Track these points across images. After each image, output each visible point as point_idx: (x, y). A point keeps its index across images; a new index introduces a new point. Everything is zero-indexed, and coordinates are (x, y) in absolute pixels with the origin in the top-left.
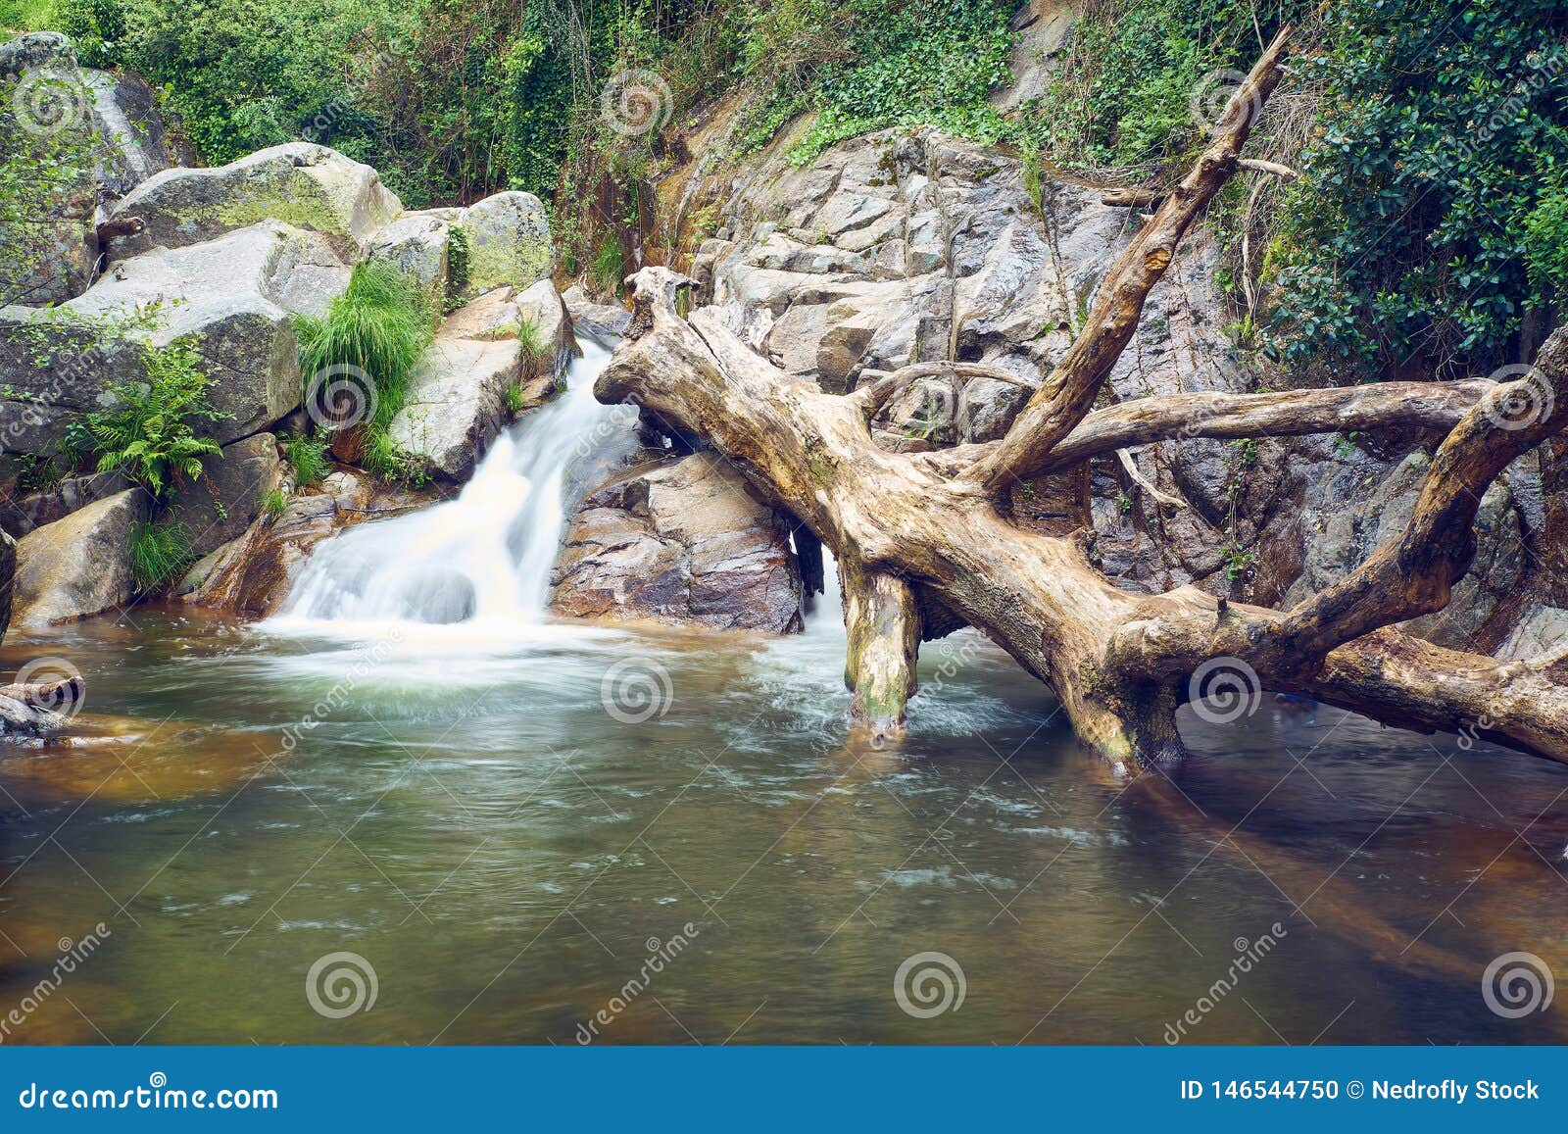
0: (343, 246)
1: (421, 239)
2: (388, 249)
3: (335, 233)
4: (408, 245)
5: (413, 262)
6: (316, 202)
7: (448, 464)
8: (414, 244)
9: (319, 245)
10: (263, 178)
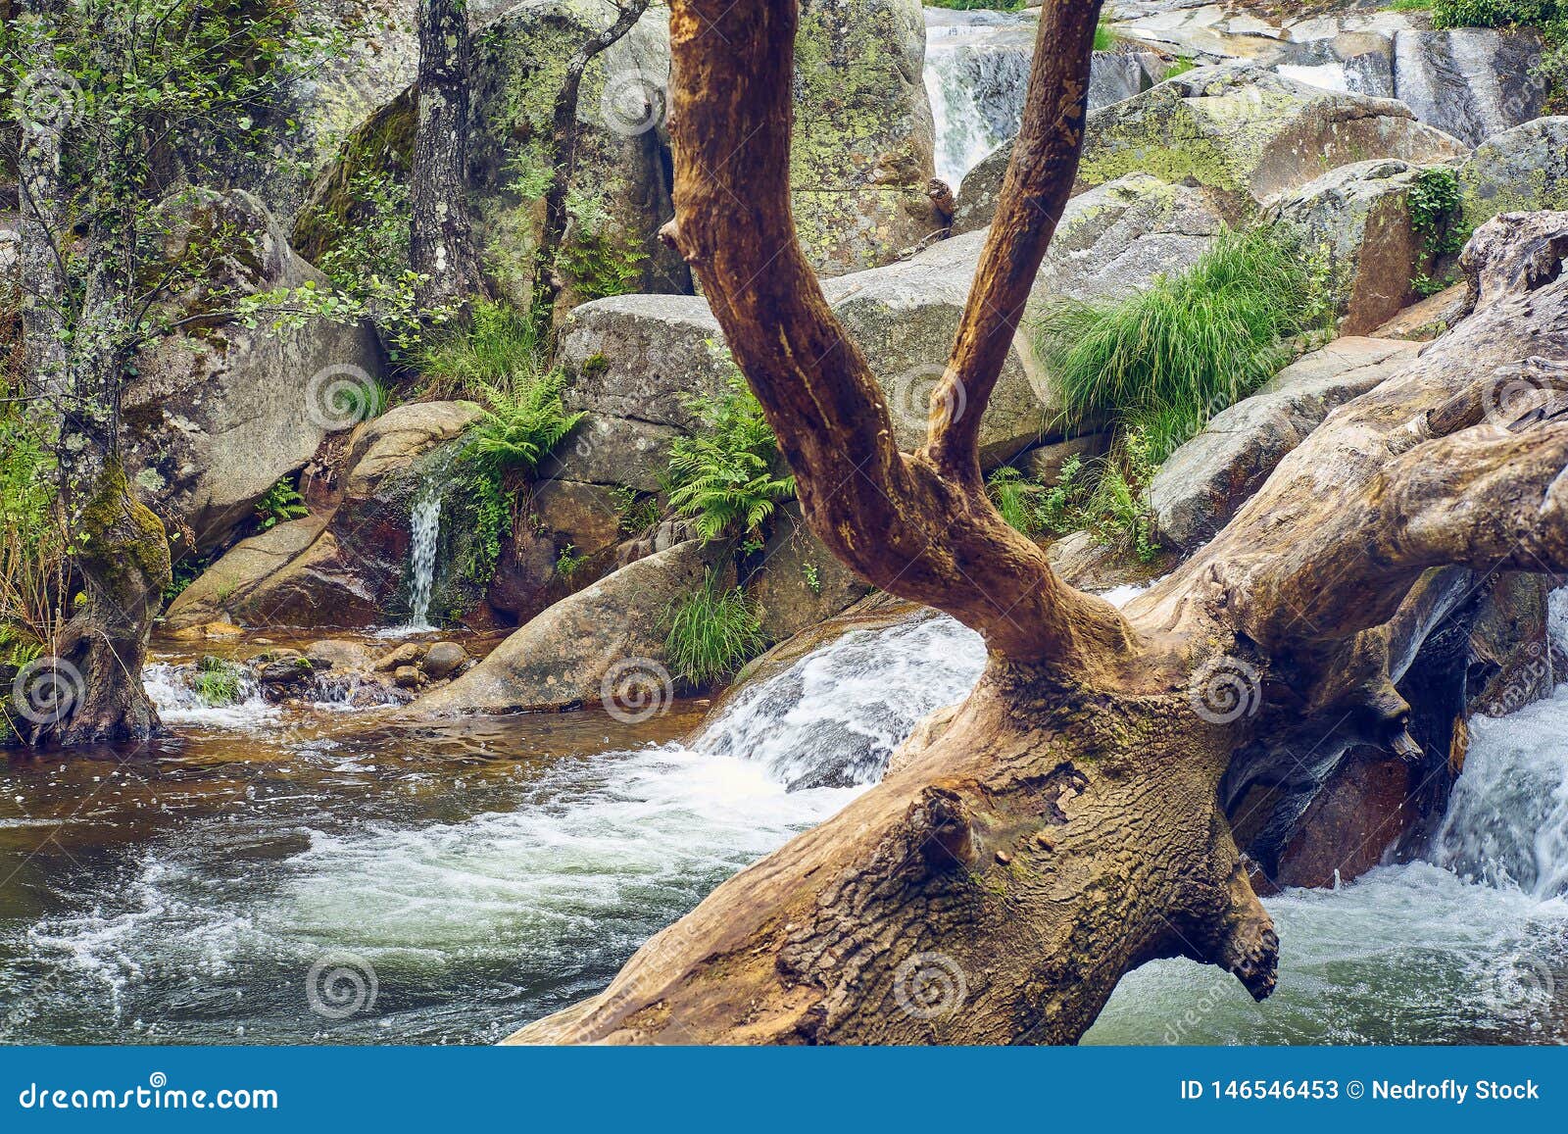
0: (1235, 206)
1: (1343, 192)
2: (1295, 208)
3: (1226, 188)
4: (1322, 201)
5: (1328, 224)
6: (1203, 146)
7: (1175, 527)
8: (1331, 197)
9: (1197, 204)
10: (1138, 117)
